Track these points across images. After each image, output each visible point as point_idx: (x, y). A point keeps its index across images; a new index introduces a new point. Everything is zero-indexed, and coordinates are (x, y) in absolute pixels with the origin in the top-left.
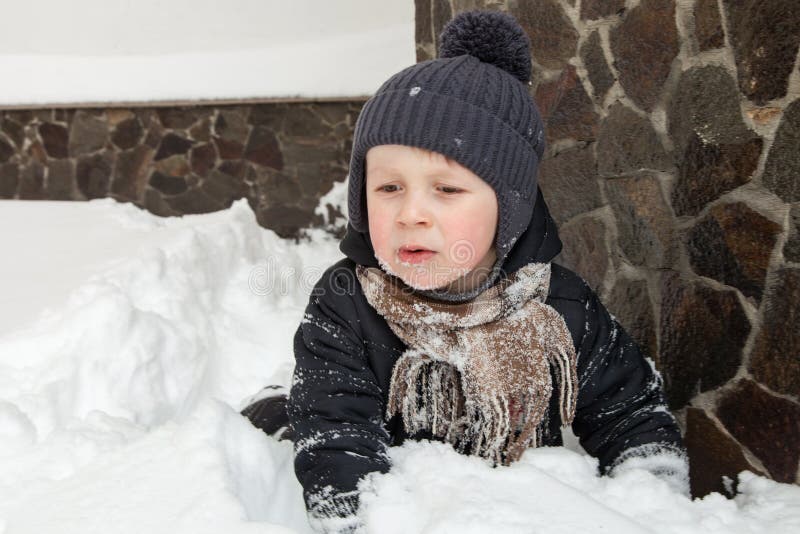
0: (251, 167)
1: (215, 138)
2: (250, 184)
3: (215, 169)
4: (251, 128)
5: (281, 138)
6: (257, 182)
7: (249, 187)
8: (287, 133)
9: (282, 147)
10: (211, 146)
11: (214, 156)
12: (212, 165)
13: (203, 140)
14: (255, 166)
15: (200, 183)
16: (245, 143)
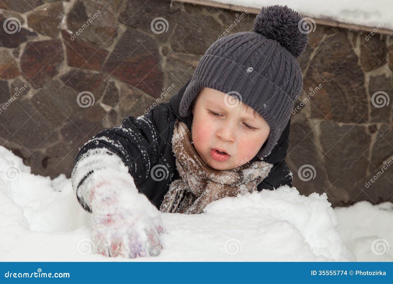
0: (113, 84)
1: (64, 33)
2: (108, 109)
3: (57, 78)
4: (123, 28)
5: (165, 52)
6: (117, 108)
7: (105, 112)
8: (175, 47)
9: (164, 64)
10: (58, 44)
11: (60, 60)
12: (54, 72)
13: (47, 33)
14: (118, 85)
15: (30, 95)
16: (111, 50)
